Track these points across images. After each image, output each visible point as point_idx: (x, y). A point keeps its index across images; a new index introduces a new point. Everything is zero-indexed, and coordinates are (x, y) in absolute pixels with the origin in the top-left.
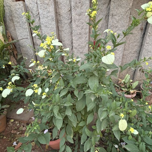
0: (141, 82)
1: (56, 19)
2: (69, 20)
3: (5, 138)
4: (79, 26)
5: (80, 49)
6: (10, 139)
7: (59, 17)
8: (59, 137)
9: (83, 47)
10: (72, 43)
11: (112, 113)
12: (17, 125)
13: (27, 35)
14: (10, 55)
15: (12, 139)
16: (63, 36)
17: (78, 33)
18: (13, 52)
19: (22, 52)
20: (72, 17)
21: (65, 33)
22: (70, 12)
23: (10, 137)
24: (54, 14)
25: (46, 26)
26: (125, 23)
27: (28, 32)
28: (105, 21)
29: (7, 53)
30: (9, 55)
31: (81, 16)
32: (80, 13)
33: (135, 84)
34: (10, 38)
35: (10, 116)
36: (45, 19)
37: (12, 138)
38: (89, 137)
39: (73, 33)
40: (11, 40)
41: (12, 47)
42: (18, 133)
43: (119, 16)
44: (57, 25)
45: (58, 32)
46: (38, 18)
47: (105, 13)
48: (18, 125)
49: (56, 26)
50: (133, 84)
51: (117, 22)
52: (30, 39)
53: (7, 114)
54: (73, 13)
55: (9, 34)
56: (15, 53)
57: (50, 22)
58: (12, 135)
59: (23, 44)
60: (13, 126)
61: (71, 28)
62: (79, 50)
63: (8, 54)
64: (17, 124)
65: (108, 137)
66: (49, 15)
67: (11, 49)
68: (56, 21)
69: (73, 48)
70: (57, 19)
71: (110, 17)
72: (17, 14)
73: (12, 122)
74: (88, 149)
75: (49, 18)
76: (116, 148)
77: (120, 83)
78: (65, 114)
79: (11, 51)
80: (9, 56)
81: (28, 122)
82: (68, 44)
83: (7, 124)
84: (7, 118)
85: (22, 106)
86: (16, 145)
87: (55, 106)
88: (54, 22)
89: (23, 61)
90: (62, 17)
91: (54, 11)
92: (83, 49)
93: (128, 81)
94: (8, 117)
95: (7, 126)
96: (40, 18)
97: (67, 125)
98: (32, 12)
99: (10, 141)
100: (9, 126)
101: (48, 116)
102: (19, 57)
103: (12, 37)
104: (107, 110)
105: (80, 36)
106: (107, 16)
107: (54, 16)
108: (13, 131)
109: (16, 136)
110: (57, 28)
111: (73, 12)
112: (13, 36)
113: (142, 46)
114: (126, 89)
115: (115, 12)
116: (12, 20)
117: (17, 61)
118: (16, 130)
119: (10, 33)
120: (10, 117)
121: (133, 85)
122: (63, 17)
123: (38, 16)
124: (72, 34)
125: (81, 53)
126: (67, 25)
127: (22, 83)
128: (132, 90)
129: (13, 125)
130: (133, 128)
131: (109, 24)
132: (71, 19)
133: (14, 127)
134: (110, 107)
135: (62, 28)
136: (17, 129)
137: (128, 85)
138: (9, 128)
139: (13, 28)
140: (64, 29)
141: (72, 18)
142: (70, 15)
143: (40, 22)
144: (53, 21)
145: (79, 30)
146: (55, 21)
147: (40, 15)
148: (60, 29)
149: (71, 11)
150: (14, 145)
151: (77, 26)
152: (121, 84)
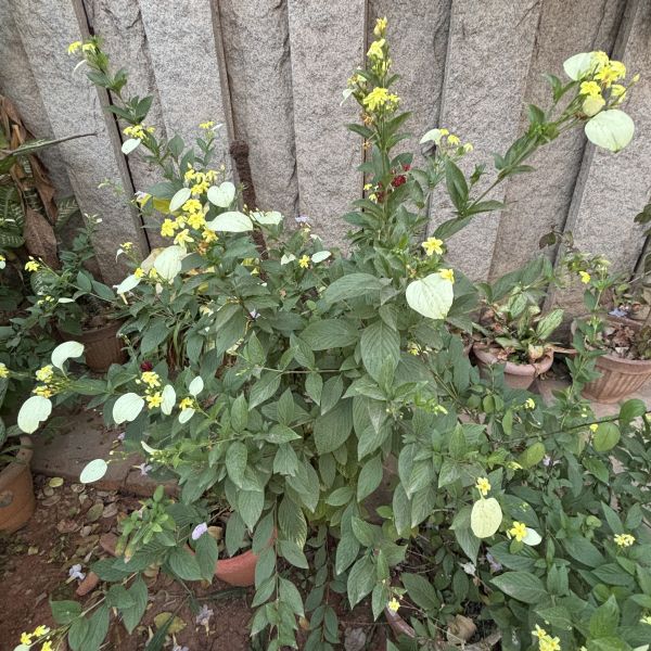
0: (572, 311)
1: (220, 44)
2: (279, 48)
3: (31, 551)
4: (322, 79)
5: (326, 179)
6: (53, 554)
7: (233, 33)
8: (251, 540)
9: (341, 168)
10: (293, 149)
11: (449, 472)
12: (78, 500)
13: (95, 116)
14: (22, 205)
15: (63, 554)
16: (251, 120)
17: (318, 111)
18: (36, 191)
19: (76, 189)
20: (288, 35)
21: (261, 108)
22: (280, 11)
23: (53, 547)
24: (208, 21)
25: (176, 77)
26: (515, 68)
27: (98, 102)
28: (431, 55)
29: (9, 197)
30: (19, 204)
31: (328, 35)
32: (326, 20)
33: (550, 322)
34: (16, 127)
35: (46, 463)
36: (171, 44)
37: (63, 550)
38: (366, 548)
39: (295, 106)
40: (22, 140)
41: (28, 170)
42: (87, 529)
43: (493, 37)
44: (224, 70)
45: (229, 104)
46: (139, 39)
47: (432, 19)
48: (83, 497)
49: (221, 77)
50: (541, 323)
51: (484, 60)
52: (106, 134)
53: (32, 459)
54: (293, 18)
55: (10, 110)
56: (46, 194)
57: (193, 59)
58: (63, 539)
59: (79, 157)
60: (61, 505)
61: (287, 83)
62: (325, 181)
63: (14, 202)
64: (79, 494)
65: (438, 538)
66: (189, 28)
67: (25, 179)
68: (218, 56)
69: (299, 173)
70: (224, 43)
71: (453, 39)
72: (39, 18)
73: (58, 488)
74: (362, 595)
75: (186, 39)
76: (470, 576)
77: (493, 318)
78: (270, 467)
79: (26, 189)
80: (17, 211)
81: (123, 485)
82: (274, 155)
83: (36, 495)
84: (35, 473)
85: (92, 419)
86: (82, 576)
87: (232, 448)
88: (211, 61)
89: (85, 234)
90: (245, 33)
91: (209, 9)
92: (338, 178)
93: (521, 309)
94: (39, 468)
95: (37, 505)
96: (145, 37)
97: (284, 501)
98: (108, 11)
99: (58, 564)
100: (44, 503)
101: (204, 482)
102: (65, 211)
103: (23, 124)
104: (431, 458)
105: (327, 120)
106: (442, 32)
107: (210, 30)
108: (63, 523)
109: (77, 542)
110: (226, 84)
111: (292, 16)
112: (29, 118)
113: (580, 162)
114: (514, 343)
115: (476, 18)
116: (19, 43)
117: (56, 232)
118: (74, 517)
119: (15, 107)
120: (48, 469)
121: (540, 326)
122: (250, 34)
123: (138, 27)
124: (292, 109)
125: (332, 193)
126: (271, 69)
127: (87, 325)
128: (537, 344)
129: (63, 499)
130: (523, 525)
131: (448, 71)
132: (285, 43)
133: (67, 508)
134: (442, 445)
135: (248, 86)
136: (79, 515)
137: (521, 325)
138: (45, 513)
139: (24, 83)
140: (255, 89)
141: (291, 40)
142: (279, 26)
143: (149, 59)
144: (207, 52)
145: (322, 95)
146: (213, 52)
147: (147, 23)
148: (239, 88)
149: (286, 8)
150: (73, 577)
151: (313, 77)
152: (494, 321)
